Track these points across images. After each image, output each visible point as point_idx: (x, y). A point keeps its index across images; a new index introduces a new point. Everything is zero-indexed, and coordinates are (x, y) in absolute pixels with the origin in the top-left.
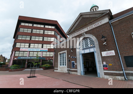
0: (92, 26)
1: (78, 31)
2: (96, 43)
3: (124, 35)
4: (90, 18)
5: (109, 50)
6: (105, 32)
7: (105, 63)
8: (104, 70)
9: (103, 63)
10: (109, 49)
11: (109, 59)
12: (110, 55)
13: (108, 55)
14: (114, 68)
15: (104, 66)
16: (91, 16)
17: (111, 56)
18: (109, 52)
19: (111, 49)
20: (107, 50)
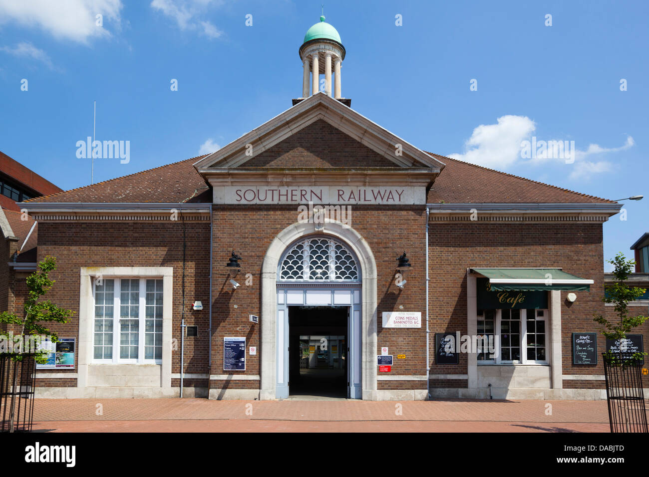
0: (362, 189)
2: (370, 275)
3: (449, 268)
4: (361, 146)
5: (407, 310)
6: (408, 238)
7: (385, 352)
8: (380, 372)
9: (379, 351)
10: (408, 306)
11: (401, 339)
12: (408, 326)
13: (402, 326)
14: (410, 367)
15: (380, 362)
16: (367, 142)
17: (408, 329)
18: (406, 314)
19: (412, 306)
20: (401, 307)
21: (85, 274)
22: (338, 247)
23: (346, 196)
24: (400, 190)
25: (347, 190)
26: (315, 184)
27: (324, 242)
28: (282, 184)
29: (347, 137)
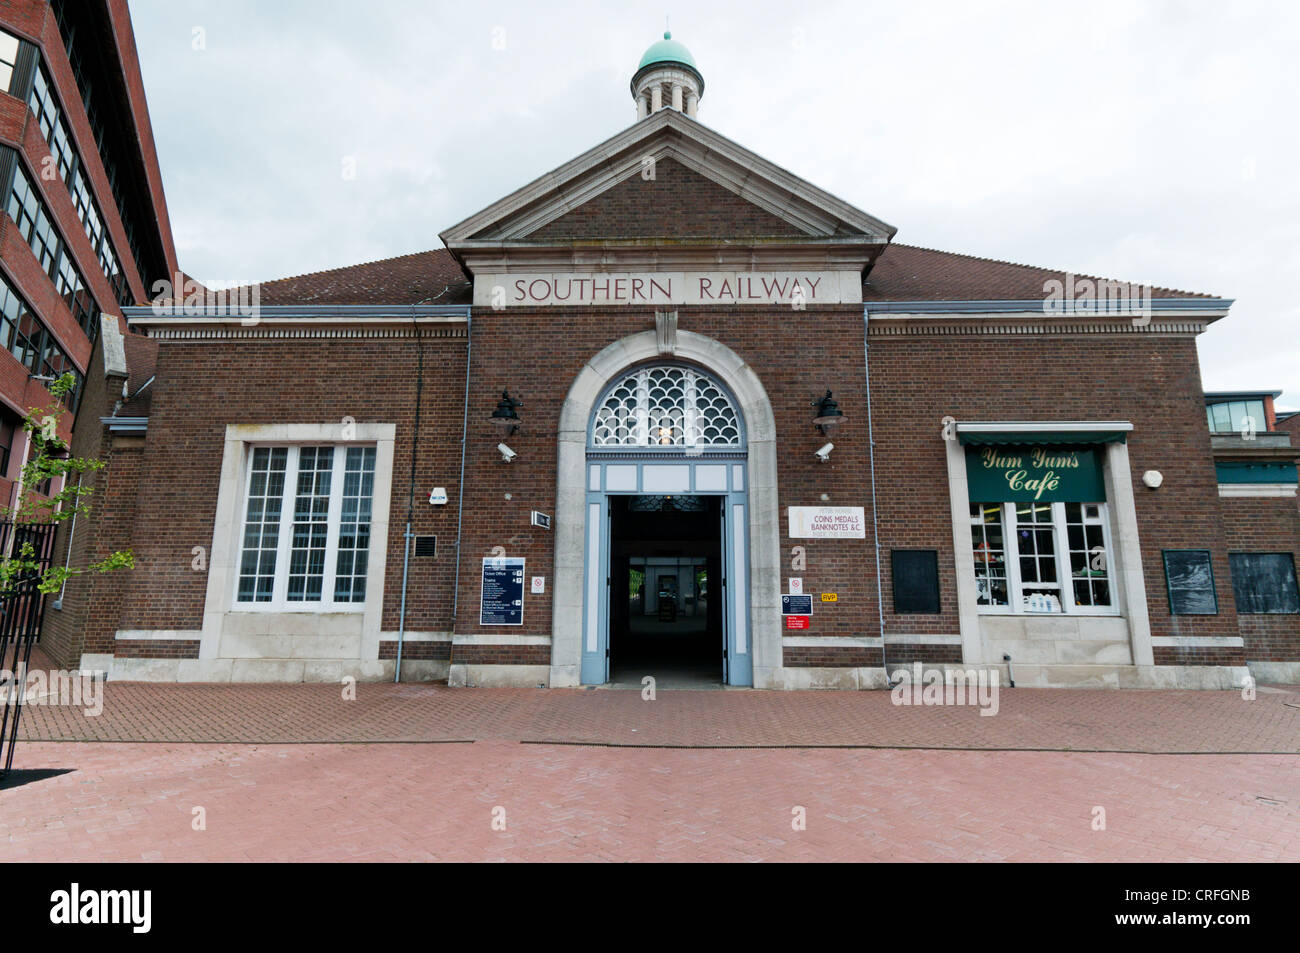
0: (744, 276)
1: (610, 269)
2: (760, 431)
3: (911, 423)
4: (741, 202)
5: (835, 502)
6: (831, 365)
7: (796, 588)
8: (788, 632)
9: (785, 586)
10: (838, 495)
11: (826, 561)
12: (840, 534)
13: (828, 534)
14: (846, 620)
15: (787, 608)
16: (752, 194)
17: (840, 541)
18: (835, 512)
19: (846, 494)
20: (824, 497)
21: (235, 437)
22: (701, 384)
23: (715, 289)
24: (813, 276)
25: (716, 279)
26: (659, 268)
27: (676, 374)
28: (599, 269)
29: (715, 186)
